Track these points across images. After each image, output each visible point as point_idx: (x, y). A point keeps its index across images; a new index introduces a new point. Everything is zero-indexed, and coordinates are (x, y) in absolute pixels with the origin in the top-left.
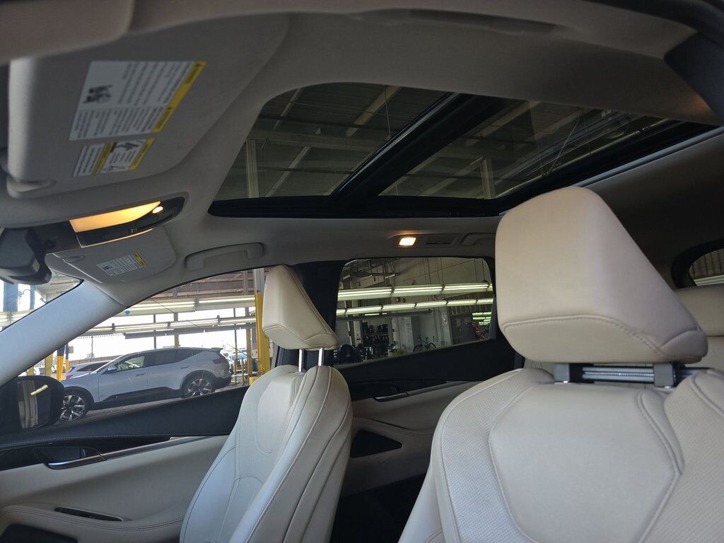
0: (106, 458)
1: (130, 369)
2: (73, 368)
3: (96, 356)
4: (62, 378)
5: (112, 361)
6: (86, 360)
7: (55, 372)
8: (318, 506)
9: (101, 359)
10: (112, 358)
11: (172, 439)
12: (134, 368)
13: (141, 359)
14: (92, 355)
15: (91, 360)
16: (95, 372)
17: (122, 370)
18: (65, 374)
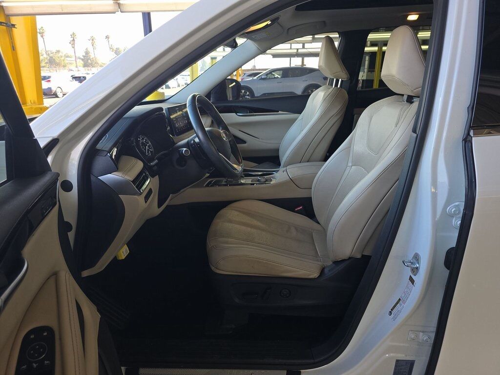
0: (256, 115)
1: (275, 78)
2: (245, 74)
3: (257, 68)
4: (239, 80)
5: (265, 72)
6: (251, 70)
7: (236, 75)
8: (322, 142)
9: (259, 70)
10: (265, 70)
11: (280, 112)
12: (277, 78)
13: (281, 72)
14: (255, 66)
15: (254, 70)
16: (255, 78)
17: (269, 79)
18: (241, 77)
